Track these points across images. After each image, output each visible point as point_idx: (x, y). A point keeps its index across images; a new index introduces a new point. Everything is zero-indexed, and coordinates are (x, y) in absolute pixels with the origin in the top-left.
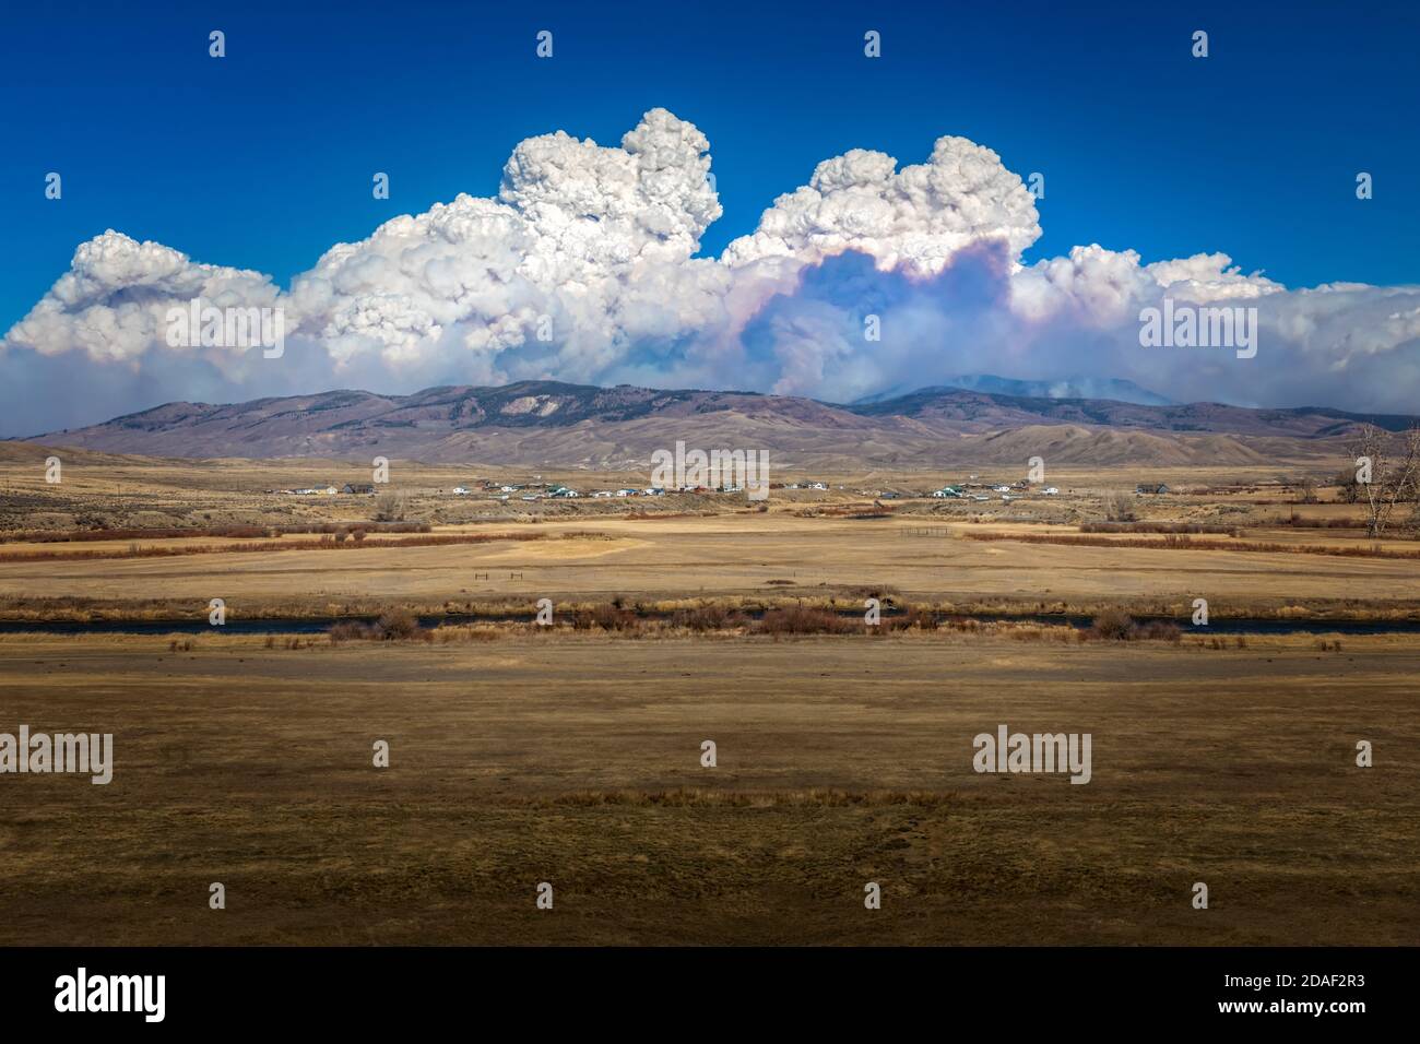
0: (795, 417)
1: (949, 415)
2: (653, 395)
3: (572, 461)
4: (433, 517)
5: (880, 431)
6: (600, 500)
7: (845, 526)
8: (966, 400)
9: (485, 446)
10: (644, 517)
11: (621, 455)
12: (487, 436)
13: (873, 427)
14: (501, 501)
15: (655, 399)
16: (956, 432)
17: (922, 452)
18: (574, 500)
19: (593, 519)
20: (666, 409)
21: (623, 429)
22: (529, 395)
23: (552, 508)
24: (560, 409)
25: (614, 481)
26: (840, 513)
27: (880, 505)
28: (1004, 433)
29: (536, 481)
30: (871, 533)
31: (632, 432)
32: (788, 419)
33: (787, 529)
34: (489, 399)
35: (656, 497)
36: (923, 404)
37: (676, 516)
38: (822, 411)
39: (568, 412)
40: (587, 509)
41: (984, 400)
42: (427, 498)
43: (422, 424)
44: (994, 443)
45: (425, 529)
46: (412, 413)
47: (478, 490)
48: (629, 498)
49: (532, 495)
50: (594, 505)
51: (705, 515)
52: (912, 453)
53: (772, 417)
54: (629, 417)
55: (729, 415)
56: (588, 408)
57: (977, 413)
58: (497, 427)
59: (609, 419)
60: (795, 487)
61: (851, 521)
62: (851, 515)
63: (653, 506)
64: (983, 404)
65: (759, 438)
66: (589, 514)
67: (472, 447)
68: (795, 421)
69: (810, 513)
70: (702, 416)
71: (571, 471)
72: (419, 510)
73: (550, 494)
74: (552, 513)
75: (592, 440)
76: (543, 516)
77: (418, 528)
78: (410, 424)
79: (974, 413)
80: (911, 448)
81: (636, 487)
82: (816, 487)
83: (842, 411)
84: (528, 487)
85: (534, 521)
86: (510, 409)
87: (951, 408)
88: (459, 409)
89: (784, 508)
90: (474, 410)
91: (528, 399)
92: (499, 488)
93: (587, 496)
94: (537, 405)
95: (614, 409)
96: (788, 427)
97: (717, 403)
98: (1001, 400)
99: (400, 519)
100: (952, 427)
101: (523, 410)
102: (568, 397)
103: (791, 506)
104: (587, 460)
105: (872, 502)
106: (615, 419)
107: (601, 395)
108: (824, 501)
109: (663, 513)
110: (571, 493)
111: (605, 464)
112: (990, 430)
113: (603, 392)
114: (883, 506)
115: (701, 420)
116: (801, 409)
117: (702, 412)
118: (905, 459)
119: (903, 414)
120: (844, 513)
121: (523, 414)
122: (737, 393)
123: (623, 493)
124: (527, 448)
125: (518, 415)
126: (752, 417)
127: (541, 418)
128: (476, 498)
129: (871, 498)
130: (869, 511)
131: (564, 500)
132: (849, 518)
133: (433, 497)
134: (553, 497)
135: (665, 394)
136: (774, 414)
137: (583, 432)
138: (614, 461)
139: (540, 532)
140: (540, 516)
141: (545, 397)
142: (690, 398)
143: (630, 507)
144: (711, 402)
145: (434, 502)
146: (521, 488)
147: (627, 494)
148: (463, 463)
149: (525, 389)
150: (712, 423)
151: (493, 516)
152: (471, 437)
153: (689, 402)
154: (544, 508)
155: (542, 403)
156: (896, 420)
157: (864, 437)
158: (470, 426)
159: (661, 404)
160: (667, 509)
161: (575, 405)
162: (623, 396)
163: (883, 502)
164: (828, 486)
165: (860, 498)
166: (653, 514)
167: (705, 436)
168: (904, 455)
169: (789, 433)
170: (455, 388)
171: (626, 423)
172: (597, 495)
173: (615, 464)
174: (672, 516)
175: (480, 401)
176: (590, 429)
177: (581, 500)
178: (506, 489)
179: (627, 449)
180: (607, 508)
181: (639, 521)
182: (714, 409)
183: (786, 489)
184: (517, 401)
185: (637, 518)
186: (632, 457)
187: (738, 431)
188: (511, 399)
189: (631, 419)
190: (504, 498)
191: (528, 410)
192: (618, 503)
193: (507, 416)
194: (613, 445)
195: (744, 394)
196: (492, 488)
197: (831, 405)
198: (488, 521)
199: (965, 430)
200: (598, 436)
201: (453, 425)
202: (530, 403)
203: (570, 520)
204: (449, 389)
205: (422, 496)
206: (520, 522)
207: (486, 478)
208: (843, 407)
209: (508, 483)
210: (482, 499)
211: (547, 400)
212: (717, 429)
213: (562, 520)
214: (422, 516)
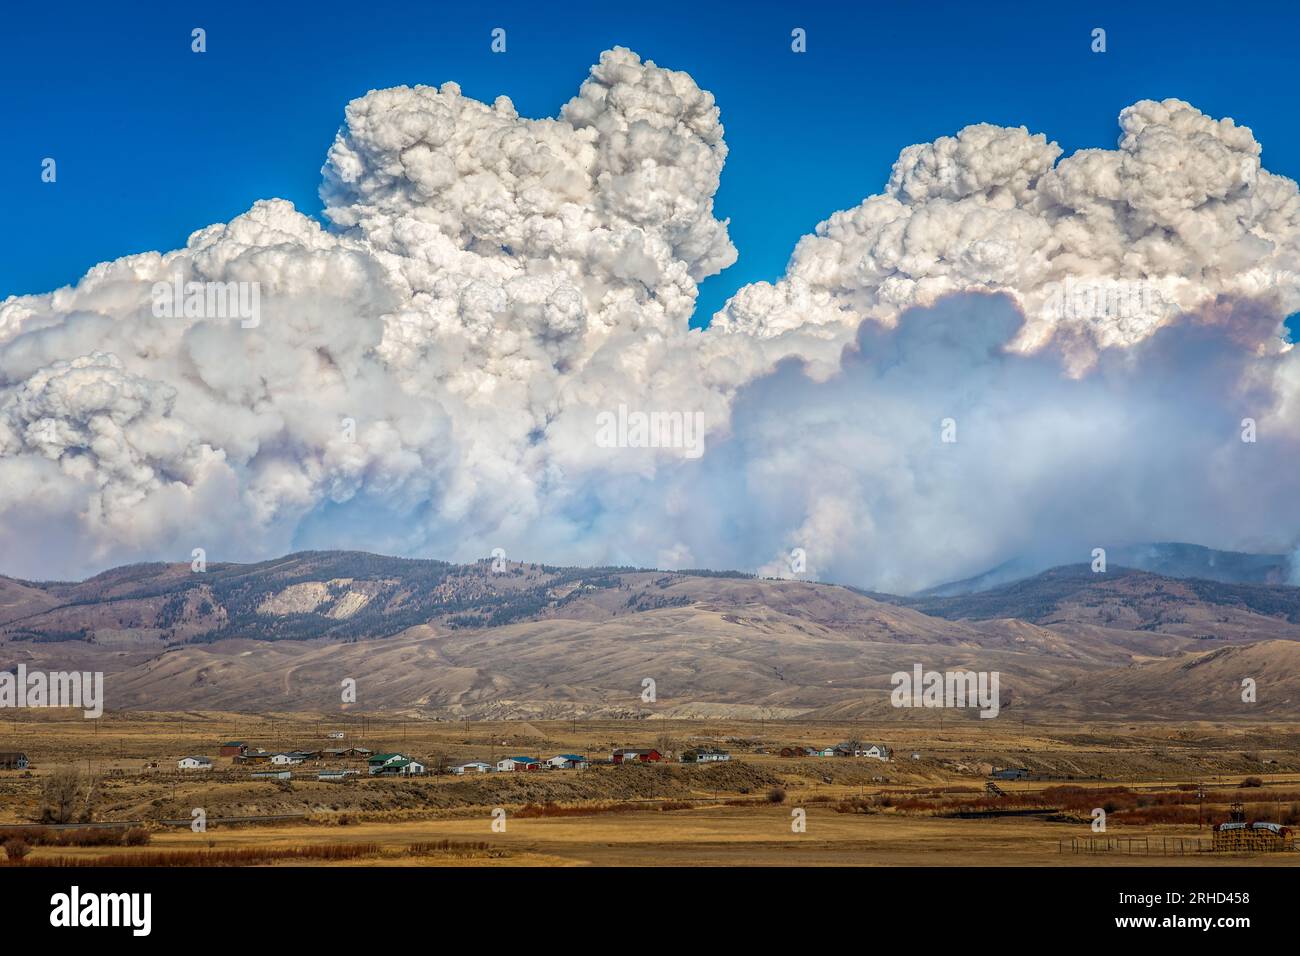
0: (813, 620)
1: (1110, 619)
2: (548, 578)
3: (393, 705)
4: (149, 816)
5: (977, 648)
6: (468, 779)
7: (942, 831)
8: (1142, 590)
9: (224, 677)
10: (552, 811)
11: (487, 691)
12: (230, 658)
13: (961, 640)
14: (279, 783)
15: (552, 585)
16: (1125, 651)
17: (1060, 689)
18: (421, 781)
19: (457, 816)
20: (573, 605)
21: (492, 642)
22: (314, 579)
23: (378, 796)
24: (373, 604)
25: (484, 741)
26: (924, 806)
27: (994, 788)
28: (1216, 655)
29: (336, 743)
30: (998, 846)
31: (509, 647)
32: (801, 624)
33: (833, 837)
34: (234, 587)
35: (572, 773)
36: (1057, 597)
37: (613, 809)
38: (864, 609)
39: (387, 611)
40: (445, 796)
41: (1178, 590)
42: (133, 779)
43: (104, 635)
44: (1198, 675)
45: (138, 840)
46: (86, 615)
47: (226, 762)
48: (522, 775)
49: (330, 773)
50: (457, 788)
51: (667, 807)
52: (1040, 691)
53: (770, 619)
54: (502, 619)
55: (692, 615)
56: (426, 603)
57: (1164, 616)
58: (248, 641)
59: (464, 623)
60: (829, 753)
61: (950, 822)
62: (944, 810)
63: (568, 790)
64: (1174, 598)
65: (746, 658)
66: (448, 806)
67: (200, 679)
68: (813, 627)
69: (864, 805)
70: (638, 617)
71: (395, 724)
72: (123, 803)
73: (372, 770)
74: (377, 805)
75: (433, 663)
76: (361, 812)
77: (124, 837)
78: (82, 635)
79: (1157, 617)
80: (1038, 681)
81: (531, 753)
82: (868, 754)
83: (901, 609)
84: (322, 756)
85: (344, 822)
86: (274, 606)
87: (1111, 606)
88: (176, 606)
89: (814, 794)
90: (205, 609)
91: (311, 586)
92: (266, 758)
93: (442, 772)
94: (328, 598)
95: (475, 605)
96: (801, 639)
97: (668, 593)
98: (1208, 592)
99: (85, 819)
100: (1115, 642)
101: (300, 608)
102: (389, 583)
103: (826, 790)
104: (422, 701)
105: (981, 785)
106: (476, 623)
107: (449, 579)
108: (887, 781)
109: (588, 803)
110: (413, 766)
111: (457, 708)
112: (1190, 648)
113: (455, 571)
114: (1003, 794)
115: (638, 625)
116: (824, 602)
117: (641, 609)
118: (1027, 703)
119: (1018, 617)
120: (931, 806)
121: (299, 616)
122: (705, 574)
123: (508, 765)
124: (307, 680)
125: (291, 616)
126: (732, 619)
127: (337, 623)
128: (226, 777)
129: (978, 776)
130: (978, 803)
131: (398, 780)
132: (940, 816)
133: (143, 777)
134: (377, 774)
135: (569, 575)
136: (774, 613)
137: (416, 648)
138: (474, 702)
139: (364, 842)
140: (354, 811)
141: (343, 582)
142: (618, 583)
143: (524, 791)
144: (658, 592)
145: (147, 786)
146: (310, 757)
147: (517, 768)
148: (183, 709)
149: (305, 568)
150: (661, 629)
151: (264, 812)
152: (200, 660)
153: (616, 590)
154: (361, 795)
155: (337, 593)
156: (1006, 628)
157: (947, 660)
158: (196, 640)
159: (564, 594)
160: (594, 795)
161: (399, 598)
162: (491, 580)
163: (1003, 786)
164: (891, 753)
165: (953, 778)
166: (569, 805)
167: (648, 655)
168: (1025, 696)
169: (803, 650)
170: (168, 566)
171: (498, 630)
172: (461, 769)
173: (476, 708)
174: (606, 810)
175: (216, 591)
176: (432, 642)
177: (432, 780)
178: (280, 760)
179: (498, 680)
180: (482, 795)
181: (543, 819)
182: (661, 604)
183: (812, 759)
184: (289, 591)
185: (538, 813)
186: (507, 694)
187: (708, 645)
188: (278, 588)
189: (507, 622)
190: (282, 776)
191: (309, 608)
192: (502, 784)
193: (269, 620)
194: (472, 672)
195: (717, 575)
196: (253, 759)
197: (881, 598)
198: (255, 822)
199: (1144, 649)
200: (444, 655)
201: (163, 637)
202: (315, 593)
203: (411, 818)
204: (158, 568)
205: (119, 774)
206: (316, 823)
207: (236, 739)
208: (905, 602)
209: (281, 747)
210: (240, 779)
211: (347, 588)
212: (667, 642)
213: (397, 819)
214: (129, 812)
